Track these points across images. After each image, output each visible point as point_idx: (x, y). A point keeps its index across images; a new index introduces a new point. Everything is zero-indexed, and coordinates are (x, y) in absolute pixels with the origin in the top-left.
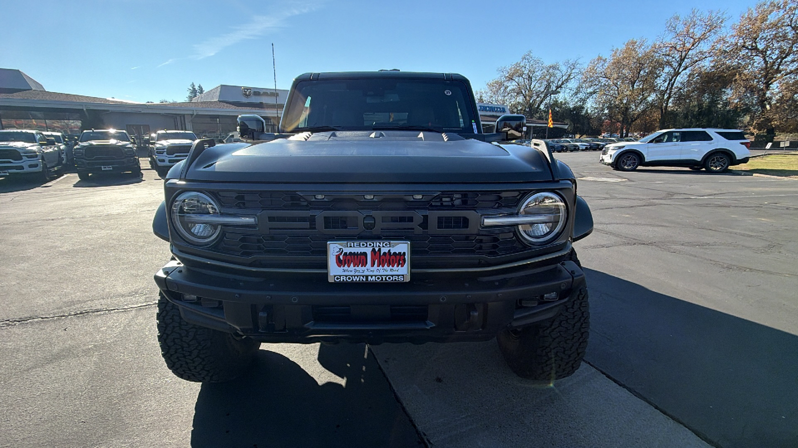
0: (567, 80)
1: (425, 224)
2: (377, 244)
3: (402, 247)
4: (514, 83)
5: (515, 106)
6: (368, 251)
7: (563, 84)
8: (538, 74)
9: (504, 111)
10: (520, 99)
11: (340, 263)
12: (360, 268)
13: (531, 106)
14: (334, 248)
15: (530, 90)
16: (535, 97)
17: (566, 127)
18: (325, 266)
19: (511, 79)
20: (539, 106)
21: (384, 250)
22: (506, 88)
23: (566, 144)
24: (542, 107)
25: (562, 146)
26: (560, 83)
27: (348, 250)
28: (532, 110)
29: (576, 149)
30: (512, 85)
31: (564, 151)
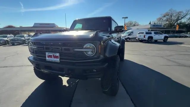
0: (186, 16)
1: (62, 50)
2: (54, 53)
3: (58, 55)
4: (165, 18)
5: (166, 25)
6: (52, 55)
7: (184, 17)
8: (175, 14)
9: (161, 26)
10: (167, 22)
11: (48, 57)
12: (51, 58)
13: (171, 24)
14: (47, 54)
15: (171, 20)
16: (173, 21)
17: (184, 30)
18: (46, 57)
19: (164, 16)
20: (174, 24)
21: (55, 55)
22: (163, 19)
23: (182, 35)
24: (175, 24)
25: (181, 36)
26: (183, 17)
27: (49, 54)
28: (171, 25)
29: (186, 37)
30: (165, 19)
31: (181, 37)
